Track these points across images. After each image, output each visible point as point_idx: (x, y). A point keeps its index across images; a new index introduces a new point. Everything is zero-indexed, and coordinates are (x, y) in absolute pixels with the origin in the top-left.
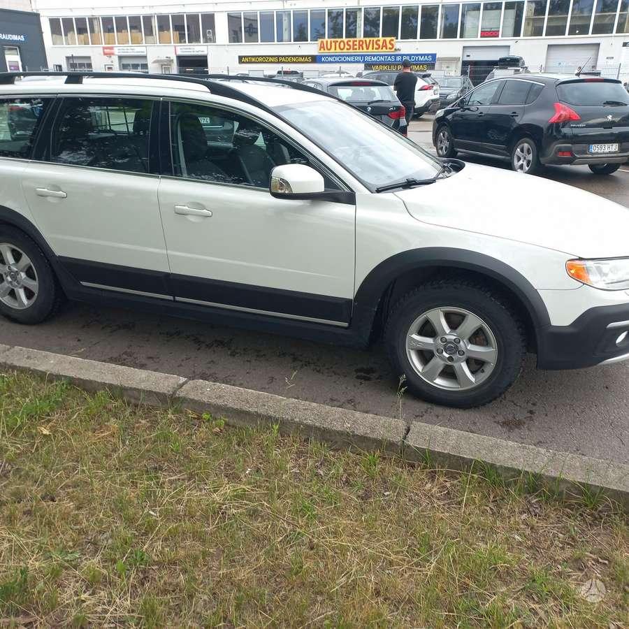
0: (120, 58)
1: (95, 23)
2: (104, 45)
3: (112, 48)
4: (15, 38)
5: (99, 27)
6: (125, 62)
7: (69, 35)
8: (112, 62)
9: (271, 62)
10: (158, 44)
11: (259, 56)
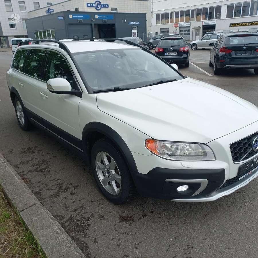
0: (180, 27)
1: (173, 14)
2: (174, 23)
3: (177, 24)
4: (136, 23)
5: (174, 16)
6: (182, 29)
7: (162, 20)
8: (177, 29)
9: (245, 25)
10: (196, 21)
11: (239, 23)
